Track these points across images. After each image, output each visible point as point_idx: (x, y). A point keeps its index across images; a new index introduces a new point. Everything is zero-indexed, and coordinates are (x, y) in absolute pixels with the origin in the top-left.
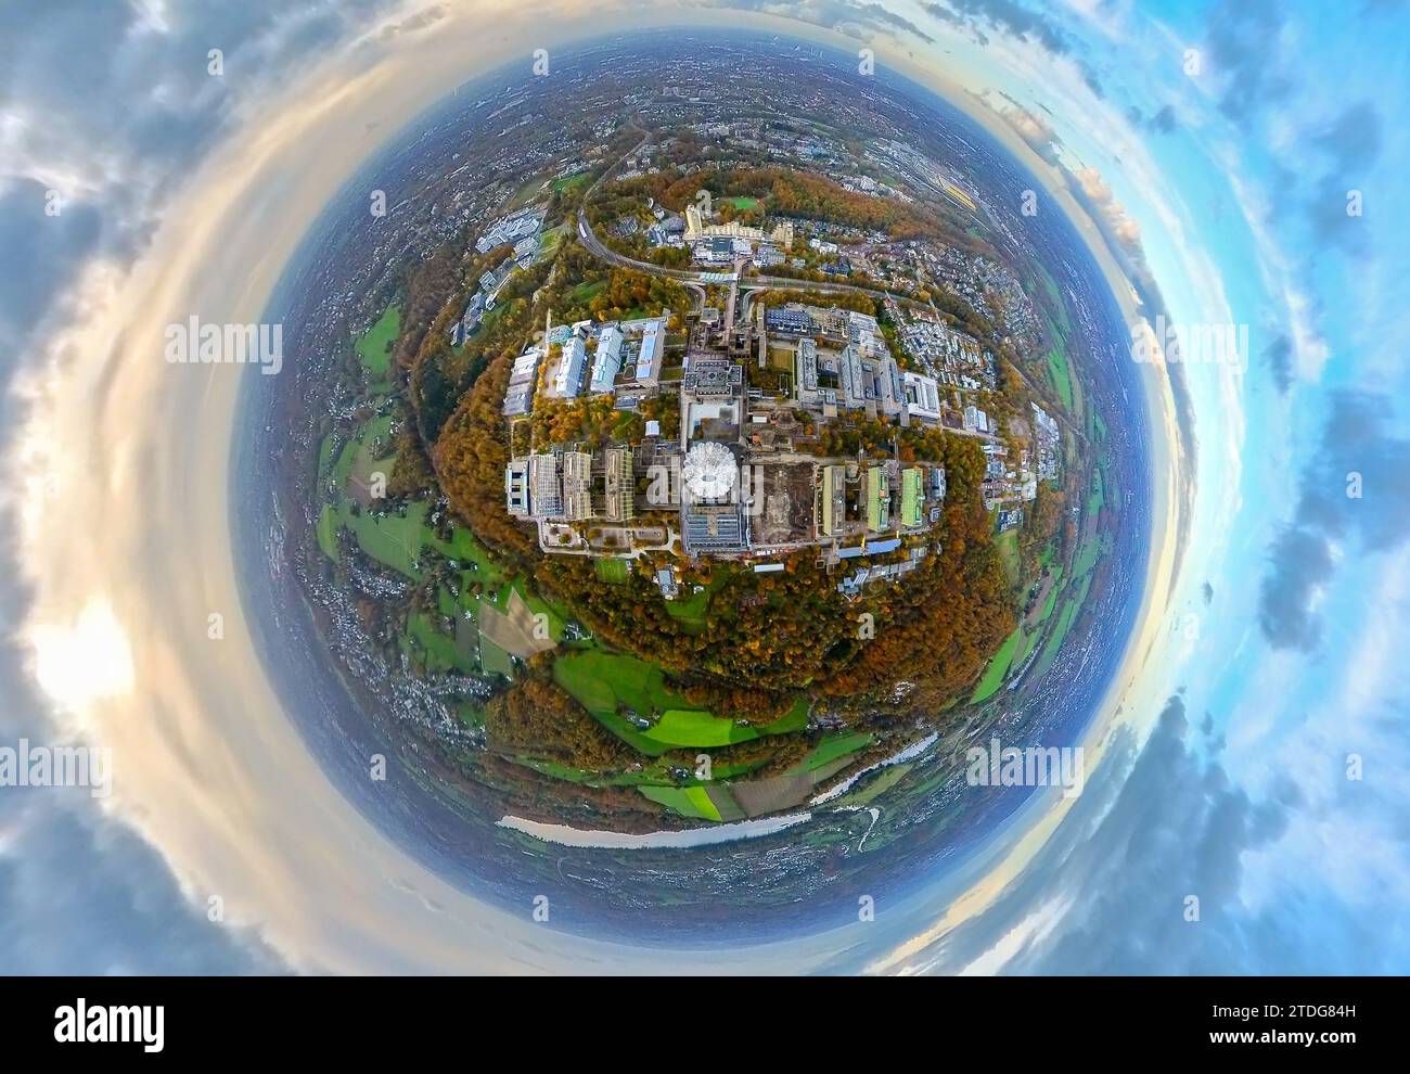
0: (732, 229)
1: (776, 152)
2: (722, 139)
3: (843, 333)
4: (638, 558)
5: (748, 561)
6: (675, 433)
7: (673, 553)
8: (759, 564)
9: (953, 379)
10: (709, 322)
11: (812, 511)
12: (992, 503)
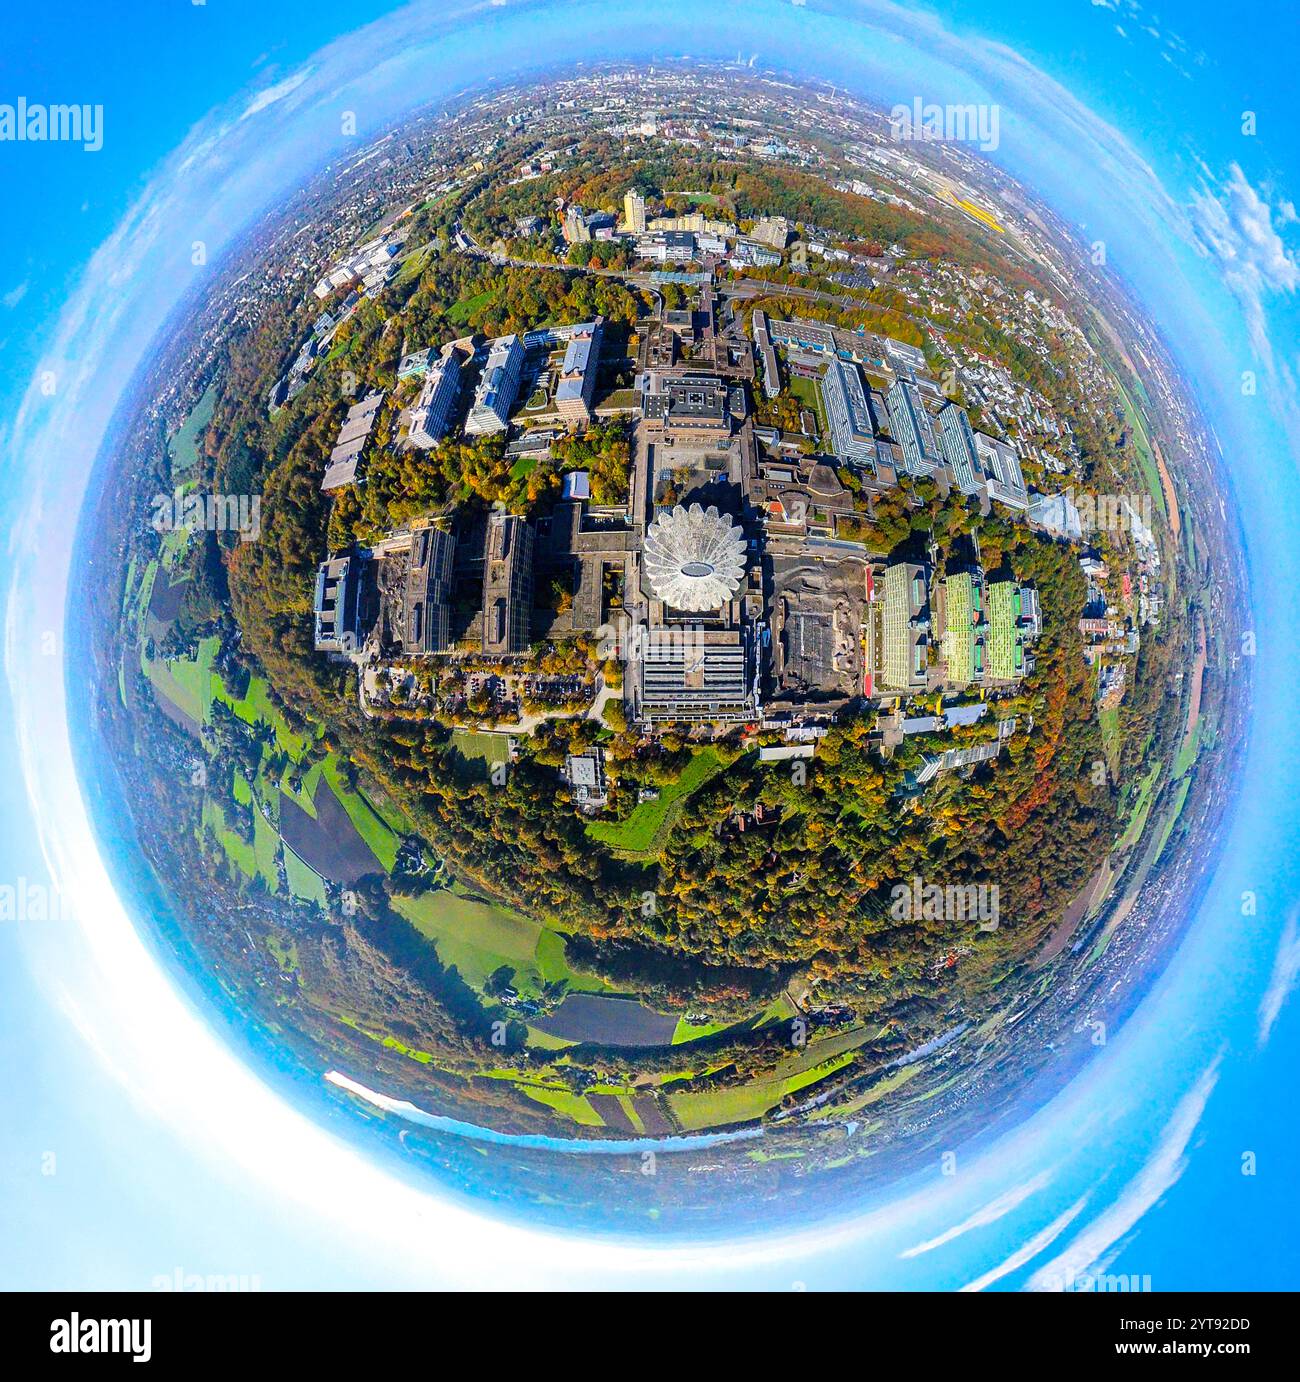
0: (693, 223)
1: (726, 151)
3: (884, 365)
4: (532, 734)
5: (749, 740)
6: (621, 495)
7: (605, 724)
8: (769, 746)
9: (1033, 453)
10: (678, 328)
11: (863, 648)
12: (1093, 653)
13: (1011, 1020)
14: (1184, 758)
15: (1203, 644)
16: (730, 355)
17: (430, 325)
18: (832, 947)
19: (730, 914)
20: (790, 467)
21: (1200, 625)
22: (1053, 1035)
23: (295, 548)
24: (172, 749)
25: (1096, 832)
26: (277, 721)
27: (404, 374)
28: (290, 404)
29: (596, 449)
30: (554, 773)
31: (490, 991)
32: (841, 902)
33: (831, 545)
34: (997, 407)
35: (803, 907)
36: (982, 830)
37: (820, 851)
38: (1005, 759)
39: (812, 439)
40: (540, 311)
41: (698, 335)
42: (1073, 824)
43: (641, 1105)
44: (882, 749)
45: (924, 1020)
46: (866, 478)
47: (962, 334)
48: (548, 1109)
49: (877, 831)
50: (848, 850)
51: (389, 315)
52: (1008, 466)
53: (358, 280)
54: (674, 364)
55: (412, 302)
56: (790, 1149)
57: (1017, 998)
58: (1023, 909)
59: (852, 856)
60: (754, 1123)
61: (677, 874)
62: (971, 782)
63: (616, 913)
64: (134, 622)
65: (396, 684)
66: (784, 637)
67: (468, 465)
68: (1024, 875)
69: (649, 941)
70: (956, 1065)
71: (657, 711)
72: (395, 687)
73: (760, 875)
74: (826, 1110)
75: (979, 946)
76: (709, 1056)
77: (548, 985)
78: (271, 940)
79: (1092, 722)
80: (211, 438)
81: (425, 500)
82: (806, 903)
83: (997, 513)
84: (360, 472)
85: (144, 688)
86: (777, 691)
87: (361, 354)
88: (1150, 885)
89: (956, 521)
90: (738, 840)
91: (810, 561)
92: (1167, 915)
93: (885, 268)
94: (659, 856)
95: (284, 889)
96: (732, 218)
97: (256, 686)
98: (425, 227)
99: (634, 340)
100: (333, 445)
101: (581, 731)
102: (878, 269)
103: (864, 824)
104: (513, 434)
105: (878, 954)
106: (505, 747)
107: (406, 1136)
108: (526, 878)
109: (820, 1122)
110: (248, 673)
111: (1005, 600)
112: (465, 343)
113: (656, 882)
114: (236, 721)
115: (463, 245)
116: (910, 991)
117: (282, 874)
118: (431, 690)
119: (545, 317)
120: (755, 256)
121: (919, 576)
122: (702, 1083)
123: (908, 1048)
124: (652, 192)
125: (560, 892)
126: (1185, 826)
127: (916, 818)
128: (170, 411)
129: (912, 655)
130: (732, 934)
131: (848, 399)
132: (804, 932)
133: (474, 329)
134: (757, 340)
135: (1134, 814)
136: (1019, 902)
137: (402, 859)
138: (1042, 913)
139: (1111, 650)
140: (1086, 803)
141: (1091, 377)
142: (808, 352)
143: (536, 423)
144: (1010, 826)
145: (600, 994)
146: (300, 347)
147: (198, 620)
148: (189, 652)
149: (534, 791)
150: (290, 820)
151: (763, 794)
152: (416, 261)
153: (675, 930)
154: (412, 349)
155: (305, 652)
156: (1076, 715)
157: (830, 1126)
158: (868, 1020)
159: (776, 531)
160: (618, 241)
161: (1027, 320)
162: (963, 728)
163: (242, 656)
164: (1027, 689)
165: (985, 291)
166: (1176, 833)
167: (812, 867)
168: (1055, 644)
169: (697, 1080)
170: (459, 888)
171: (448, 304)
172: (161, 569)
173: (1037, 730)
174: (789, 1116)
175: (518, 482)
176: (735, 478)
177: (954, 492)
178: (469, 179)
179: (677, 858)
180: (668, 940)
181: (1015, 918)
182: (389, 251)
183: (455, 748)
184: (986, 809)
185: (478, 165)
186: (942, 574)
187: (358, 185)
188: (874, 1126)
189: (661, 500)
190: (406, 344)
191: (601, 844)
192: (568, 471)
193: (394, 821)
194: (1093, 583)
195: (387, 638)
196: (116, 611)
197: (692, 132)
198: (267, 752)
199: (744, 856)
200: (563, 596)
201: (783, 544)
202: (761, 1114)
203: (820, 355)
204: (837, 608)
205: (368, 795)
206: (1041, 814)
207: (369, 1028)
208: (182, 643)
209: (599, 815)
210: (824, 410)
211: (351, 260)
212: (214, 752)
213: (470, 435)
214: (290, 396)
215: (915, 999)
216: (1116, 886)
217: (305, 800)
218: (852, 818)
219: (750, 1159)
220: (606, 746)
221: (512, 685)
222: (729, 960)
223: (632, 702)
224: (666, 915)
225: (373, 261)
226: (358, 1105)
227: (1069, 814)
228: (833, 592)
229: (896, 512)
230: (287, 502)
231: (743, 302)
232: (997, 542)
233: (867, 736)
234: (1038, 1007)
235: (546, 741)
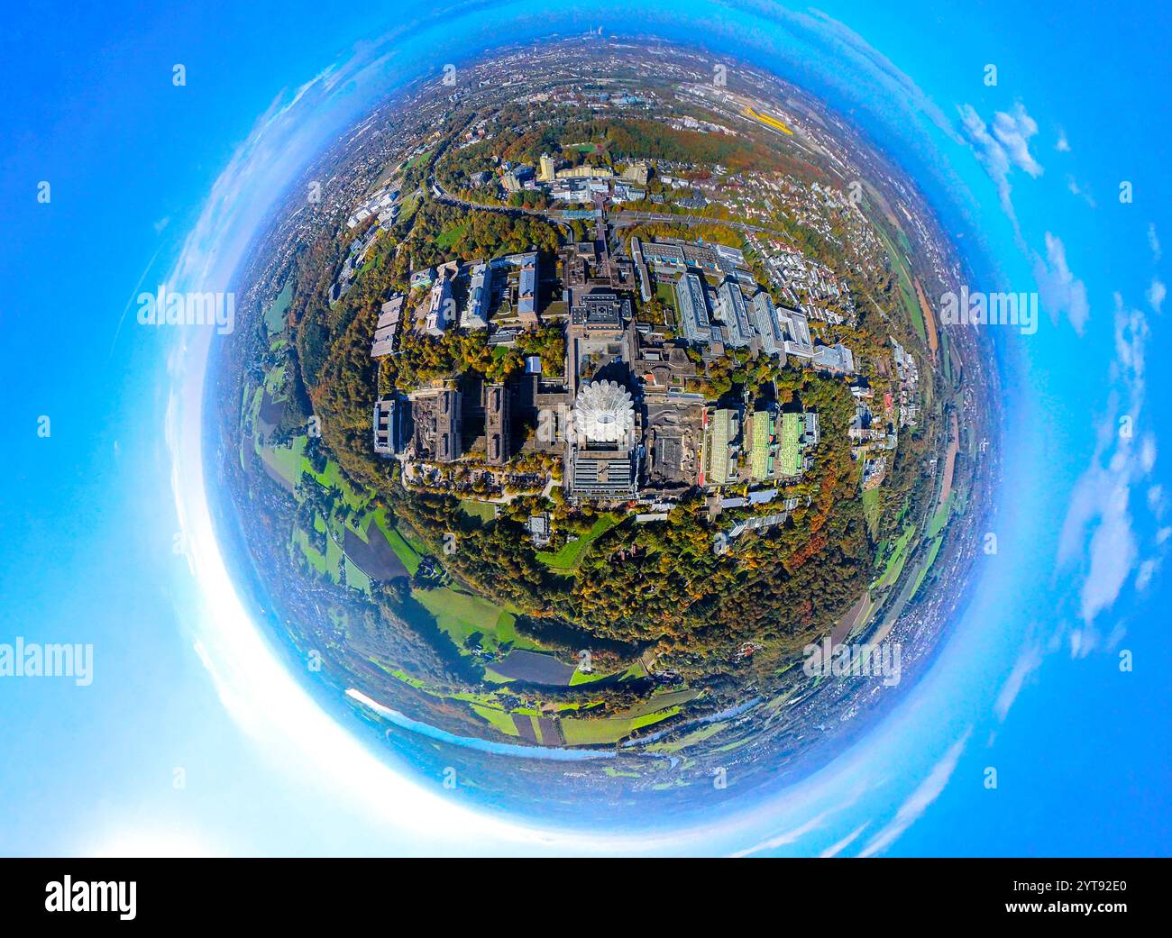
0: (584, 171)
1: (596, 106)
2: (544, 104)
3: (716, 267)
4: (509, 504)
5: (631, 510)
6: (560, 371)
7: (551, 499)
8: (642, 513)
9: (819, 314)
10: (586, 256)
11: (699, 457)
12: (859, 452)
13: (792, 702)
14: (936, 522)
15: (955, 434)
16: (620, 273)
17: (426, 250)
18: (672, 633)
19: (613, 607)
20: (658, 350)
21: (954, 421)
22: (823, 719)
23: (358, 393)
24: (275, 497)
25: (855, 575)
26: (344, 486)
27: (416, 284)
28: (343, 299)
29: (543, 342)
30: (520, 525)
31: (468, 646)
32: (679, 605)
33: (682, 396)
34: (793, 284)
35: (655, 607)
36: (771, 568)
37: (667, 574)
38: (789, 524)
39: (671, 329)
40: (497, 241)
41: (598, 259)
42: (837, 569)
43: (543, 724)
44: (708, 517)
45: (729, 691)
46: (705, 353)
47: (767, 230)
48: (485, 721)
49: (703, 565)
50: (685, 574)
51: (398, 242)
52: (800, 327)
53: (375, 217)
54: (586, 283)
55: (412, 234)
56: (632, 771)
57: (797, 686)
58: (799, 622)
59: (687, 578)
60: (612, 746)
61: (585, 583)
62: (766, 538)
63: (548, 603)
64: (250, 422)
65: (426, 473)
66: (653, 451)
67: (466, 350)
68: (800, 599)
69: (564, 621)
70: (749, 729)
71: (581, 494)
72: (425, 475)
73: (631, 586)
74: (658, 746)
75: (768, 644)
76: (591, 695)
77: (502, 644)
78: (331, 610)
79: (857, 499)
80: (293, 316)
81: (441, 370)
82: (657, 604)
83: (791, 364)
84: (395, 347)
85: (256, 461)
86: (648, 482)
87: (384, 268)
88: (905, 616)
89: (762, 373)
90: (621, 566)
91: (669, 407)
92: (921, 640)
93: (713, 188)
94: (575, 572)
95: (343, 581)
96: (609, 163)
97: (331, 467)
98: (411, 180)
99: (559, 265)
100: (375, 329)
101: (537, 504)
102: (708, 190)
103: (695, 560)
104: (491, 330)
105: (699, 640)
106: (493, 511)
107: (390, 733)
108: (499, 582)
109: (653, 754)
110: (326, 458)
111: (791, 425)
112: (452, 265)
113: (572, 587)
114: (317, 485)
115: (438, 193)
116: (721, 669)
117: (343, 574)
118: (448, 477)
119: (500, 245)
120: (628, 193)
121: (735, 417)
122: (583, 712)
123: (716, 709)
124: (554, 148)
125: (517, 590)
126: (935, 573)
127: (728, 558)
128: (262, 296)
129: (728, 465)
130: (613, 619)
131: (694, 301)
132: (655, 622)
133: (455, 254)
134: (635, 260)
135: (890, 564)
136: (796, 617)
137: (421, 568)
138: (812, 626)
139: (874, 448)
140: (849, 554)
141: (864, 241)
142: (668, 265)
143: (504, 323)
144: (791, 567)
145: (531, 650)
146: (344, 261)
147: (293, 426)
148: (287, 443)
149: (510, 535)
150: (350, 542)
151: (637, 540)
152: (410, 204)
153: (580, 615)
154: (417, 269)
155: (368, 452)
156: (843, 495)
157: (659, 758)
158: (692, 685)
159: (649, 391)
160: (539, 189)
161: (814, 207)
162: (761, 504)
163: (322, 449)
164: (808, 479)
165: (784, 190)
166: (929, 578)
167: (662, 583)
168: (829, 448)
169: (581, 710)
170: (455, 586)
171: (435, 235)
172: (265, 393)
173: (813, 505)
174: (633, 746)
175: (497, 361)
176: (626, 359)
177: (762, 354)
178: (433, 144)
179: (586, 573)
180: (575, 621)
181: (792, 628)
182: (391, 197)
183: (462, 509)
184: (775, 554)
185: (437, 134)
186: (752, 410)
187: (362, 149)
188: (689, 764)
189: (583, 375)
190: (412, 262)
191: (544, 564)
192: (527, 355)
193: (419, 547)
194: (861, 403)
195: (419, 446)
196: (238, 414)
197: (571, 94)
198: (337, 503)
199: (623, 574)
200: (530, 431)
201: (653, 397)
202: (616, 740)
203: (675, 267)
204: (685, 434)
205: (402, 532)
206: (814, 561)
207: (386, 665)
208: (283, 437)
209: (544, 548)
210: (678, 305)
211: (368, 203)
212: (301, 501)
213: (464, 328)
214: (342, 293)
215: (723, 675)
216: (877, 614)
217: (361, 532)
218: (689, 556)
219: (604, 773)
220: (552, 511)
221: (497, 478)
222: (609, 635)
223: (567, 489)
224: (576, 606)
225: (382, 204)
226: (365, 711)
227: (835, 562)
228: (683, 424)
229: (722, 373)
230: (349, 363)
231: (623, 229)
232: (790, 385)
233: (700, 509)
234: (812, 696)
235: (517, 508)
